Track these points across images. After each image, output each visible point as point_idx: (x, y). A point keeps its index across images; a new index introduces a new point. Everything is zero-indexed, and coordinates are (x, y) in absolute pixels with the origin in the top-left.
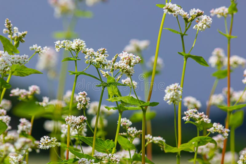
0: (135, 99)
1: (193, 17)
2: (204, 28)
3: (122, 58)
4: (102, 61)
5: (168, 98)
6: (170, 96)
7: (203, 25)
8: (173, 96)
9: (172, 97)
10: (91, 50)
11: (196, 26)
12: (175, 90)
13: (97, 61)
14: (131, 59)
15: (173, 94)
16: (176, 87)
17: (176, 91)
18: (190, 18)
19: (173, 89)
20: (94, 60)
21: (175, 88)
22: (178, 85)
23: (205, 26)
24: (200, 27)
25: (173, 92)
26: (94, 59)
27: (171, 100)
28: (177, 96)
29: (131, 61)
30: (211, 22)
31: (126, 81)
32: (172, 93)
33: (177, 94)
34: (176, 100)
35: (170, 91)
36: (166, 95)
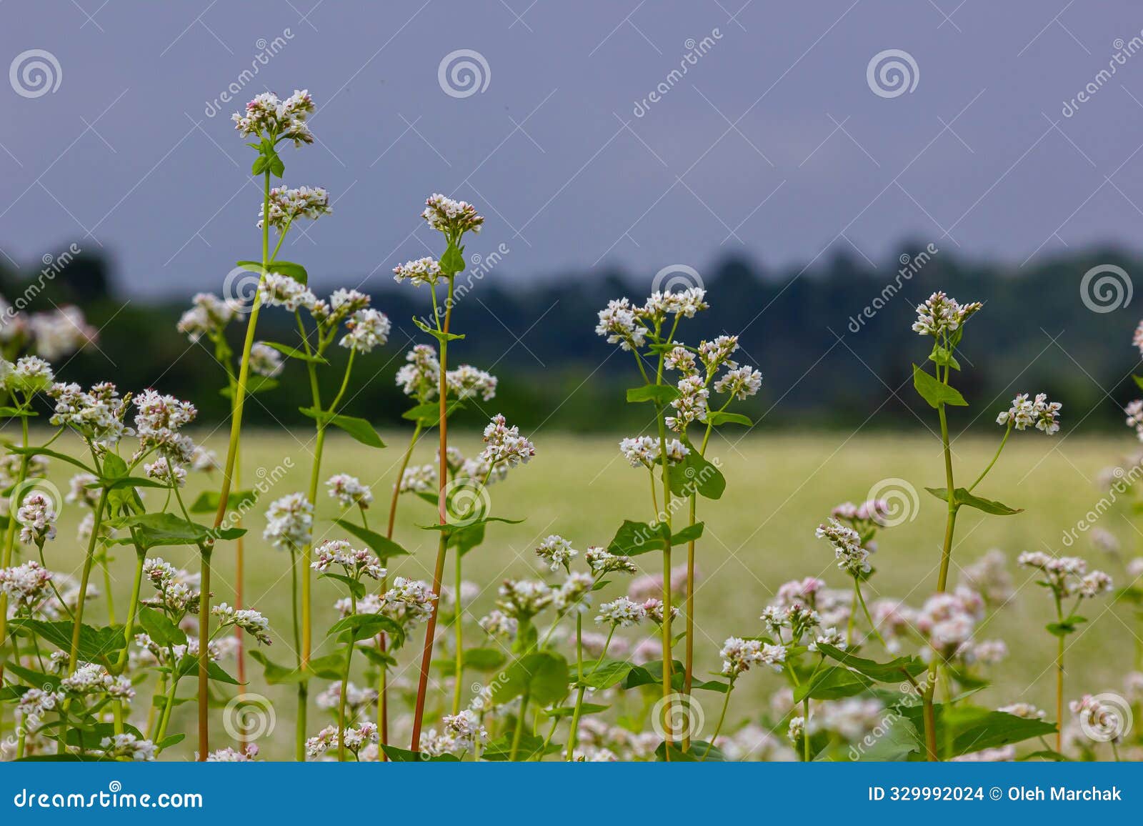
0: (180, 520)
1: (339, 312)
2: (370, 342)
3: (143, 407)
4: (98, 419)
5: (276, 532)
6: (281, 528)
7: (367, 334)
8: (289, 529)
9: (285, 530)
10: (75, 387)
11: (348, 339)
12: (293, 511)
13: (84, 418)
14: (168, 410)
15: (288, 521)
16: (295, 502)
17: (296, 514)
18: (333, 316)
19: (289, 507)
20: (74, 416)
21: (295, 507)
22: (303, 500)
23: (372, 337)
24: (359, 341)
25: (288, 516)
26: (77, 412)
27: (282, 539)
28: (298, 527)
29: (167, 415)
30: (389, 327)
31: (156, 468)
32: (284, 519)
33: (299, 524)
34: (296, 538)
35: (281, 512)
36: (269, 526)
